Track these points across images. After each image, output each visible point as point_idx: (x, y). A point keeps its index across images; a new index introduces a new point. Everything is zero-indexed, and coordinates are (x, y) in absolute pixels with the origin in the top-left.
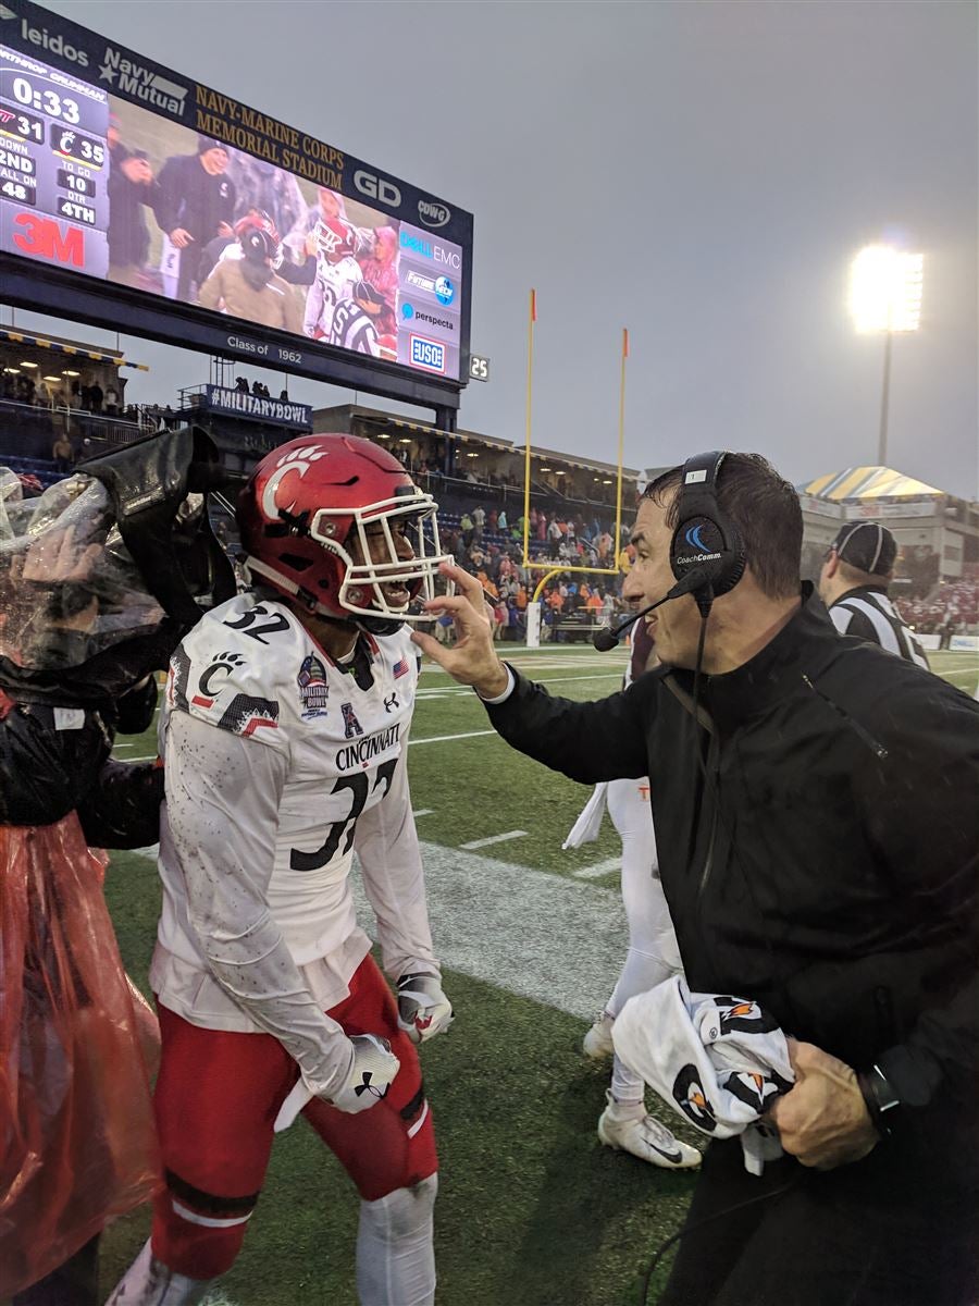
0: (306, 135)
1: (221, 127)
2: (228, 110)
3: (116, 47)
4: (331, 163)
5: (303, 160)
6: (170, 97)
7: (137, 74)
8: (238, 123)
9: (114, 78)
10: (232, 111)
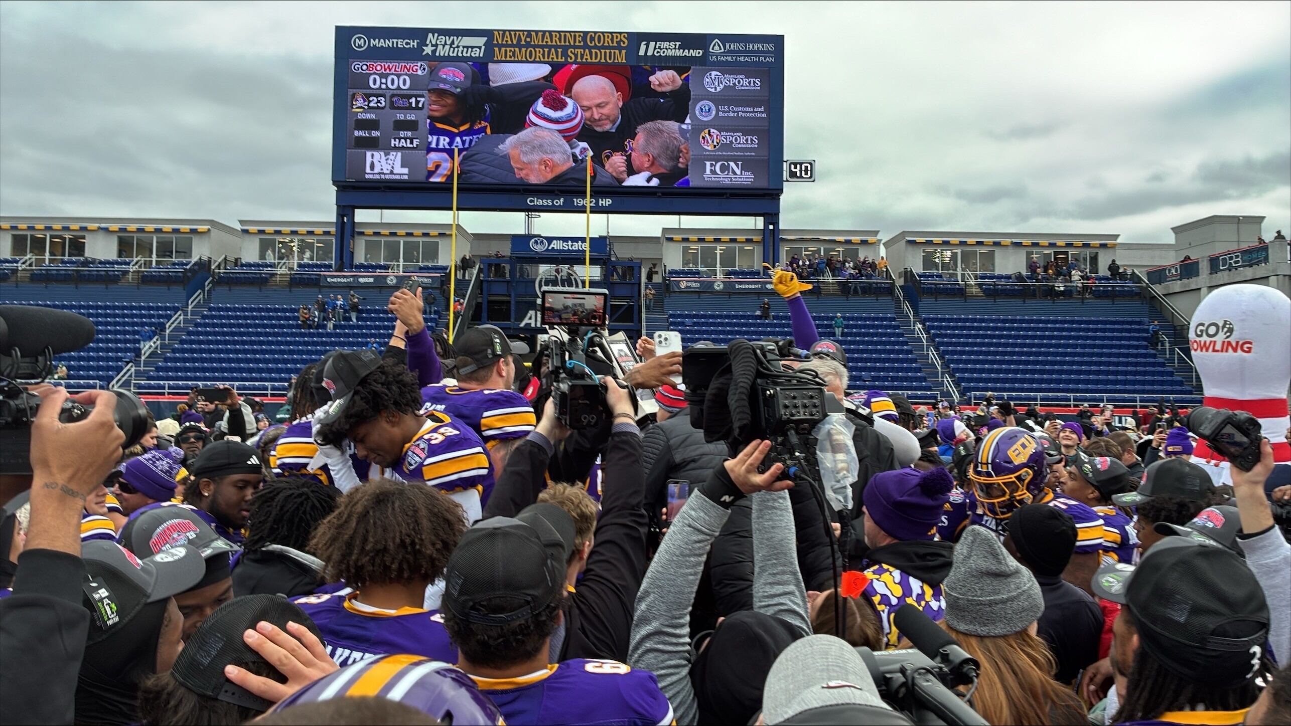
0: (589, 32)
1: (514, 53)
2: (519, 39)
3: (433, 31)
4: (615, 44)
5: (587, 51)
6: (472, 47)
7: (448, 42)
8: (528, 45)
9: (432, 51)
10: (523, 39)
